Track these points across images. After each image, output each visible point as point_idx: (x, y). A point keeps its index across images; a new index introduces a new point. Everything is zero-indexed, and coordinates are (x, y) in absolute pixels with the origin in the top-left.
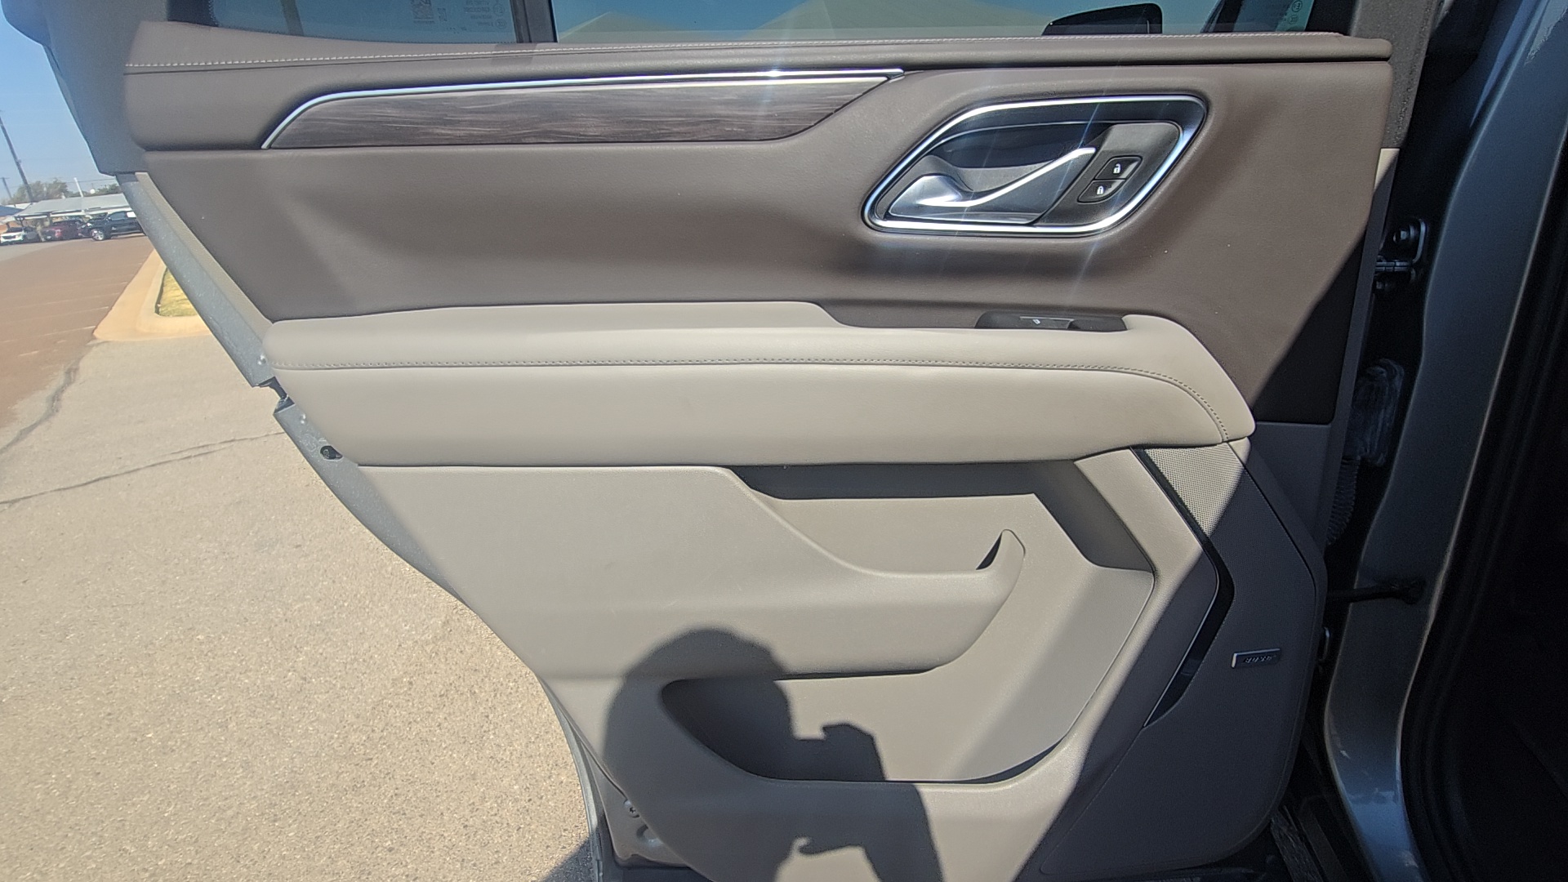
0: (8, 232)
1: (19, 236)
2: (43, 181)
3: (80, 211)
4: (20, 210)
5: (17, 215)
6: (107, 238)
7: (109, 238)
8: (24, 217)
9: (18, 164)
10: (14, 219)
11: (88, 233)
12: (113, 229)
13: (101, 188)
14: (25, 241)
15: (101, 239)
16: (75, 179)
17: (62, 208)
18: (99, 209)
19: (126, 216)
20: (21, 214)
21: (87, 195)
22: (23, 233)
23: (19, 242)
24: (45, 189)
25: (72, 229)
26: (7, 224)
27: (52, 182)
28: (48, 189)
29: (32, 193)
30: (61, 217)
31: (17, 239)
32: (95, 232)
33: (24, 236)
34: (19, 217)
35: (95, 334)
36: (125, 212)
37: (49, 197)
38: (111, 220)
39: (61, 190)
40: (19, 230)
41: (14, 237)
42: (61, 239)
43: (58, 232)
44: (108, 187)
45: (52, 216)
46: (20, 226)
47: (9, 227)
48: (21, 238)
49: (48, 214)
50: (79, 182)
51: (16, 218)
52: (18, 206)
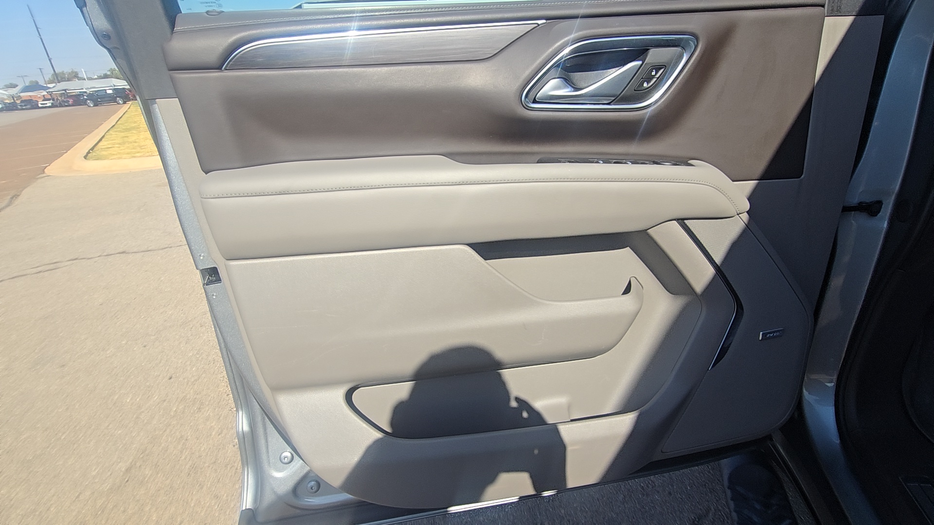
0: (43, 101)
1: (49, 104)
2: (65, 71)
3: (82, 89)
4: (50, 88)
5: (47, 91)
6: (95, 105)
7: (97, 106)
8: (52, 92)
9: (50, 60)
10: (46, 93)
11: (84, 103)
12: (99, 100)
13: (99, 75)
14: (53, 106)
15: (92, 106)
16: (82, 69)
17: (74, 87)
18: (94, 88)
19: (106, 92)
20: (50, 90)
21: (90, 79)
22: (51, 101)
23: (49, 107)
24: (66, 76)
25: (78, 100)
26: (44, 96)
27: (70, 71)
28: (68, 76)
29: (58, 78)
30: (75, 92)
31: (48, 105)
32: (89, 102)
33: (52, 104)
34: (49, 92)
35: (45, 170)
36: (106, 90)
37: (69, 80)
38: (97, 95)
39: (75, 76)
40: (49, 100)
41: (46, 104)
42: (73, 105)
43: (71, 101)
44: (102, 75)
45: (67, 91)
46: (50, 97)
47: (44, 98)
48: (50, 105)
49: (65, 90)
50: (85, 72)
51: (47, 92)
52: (49, 85)
